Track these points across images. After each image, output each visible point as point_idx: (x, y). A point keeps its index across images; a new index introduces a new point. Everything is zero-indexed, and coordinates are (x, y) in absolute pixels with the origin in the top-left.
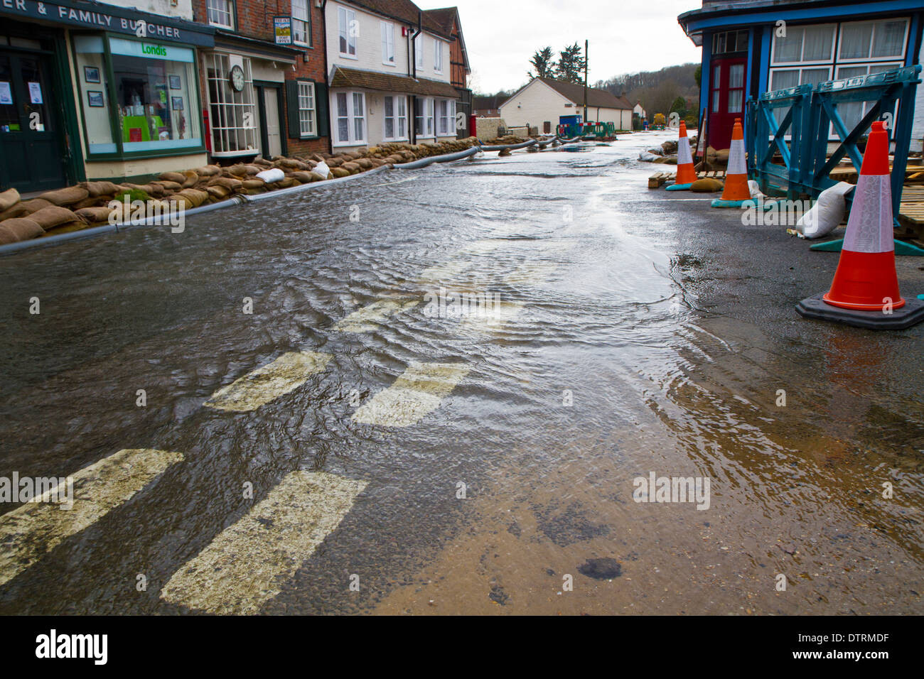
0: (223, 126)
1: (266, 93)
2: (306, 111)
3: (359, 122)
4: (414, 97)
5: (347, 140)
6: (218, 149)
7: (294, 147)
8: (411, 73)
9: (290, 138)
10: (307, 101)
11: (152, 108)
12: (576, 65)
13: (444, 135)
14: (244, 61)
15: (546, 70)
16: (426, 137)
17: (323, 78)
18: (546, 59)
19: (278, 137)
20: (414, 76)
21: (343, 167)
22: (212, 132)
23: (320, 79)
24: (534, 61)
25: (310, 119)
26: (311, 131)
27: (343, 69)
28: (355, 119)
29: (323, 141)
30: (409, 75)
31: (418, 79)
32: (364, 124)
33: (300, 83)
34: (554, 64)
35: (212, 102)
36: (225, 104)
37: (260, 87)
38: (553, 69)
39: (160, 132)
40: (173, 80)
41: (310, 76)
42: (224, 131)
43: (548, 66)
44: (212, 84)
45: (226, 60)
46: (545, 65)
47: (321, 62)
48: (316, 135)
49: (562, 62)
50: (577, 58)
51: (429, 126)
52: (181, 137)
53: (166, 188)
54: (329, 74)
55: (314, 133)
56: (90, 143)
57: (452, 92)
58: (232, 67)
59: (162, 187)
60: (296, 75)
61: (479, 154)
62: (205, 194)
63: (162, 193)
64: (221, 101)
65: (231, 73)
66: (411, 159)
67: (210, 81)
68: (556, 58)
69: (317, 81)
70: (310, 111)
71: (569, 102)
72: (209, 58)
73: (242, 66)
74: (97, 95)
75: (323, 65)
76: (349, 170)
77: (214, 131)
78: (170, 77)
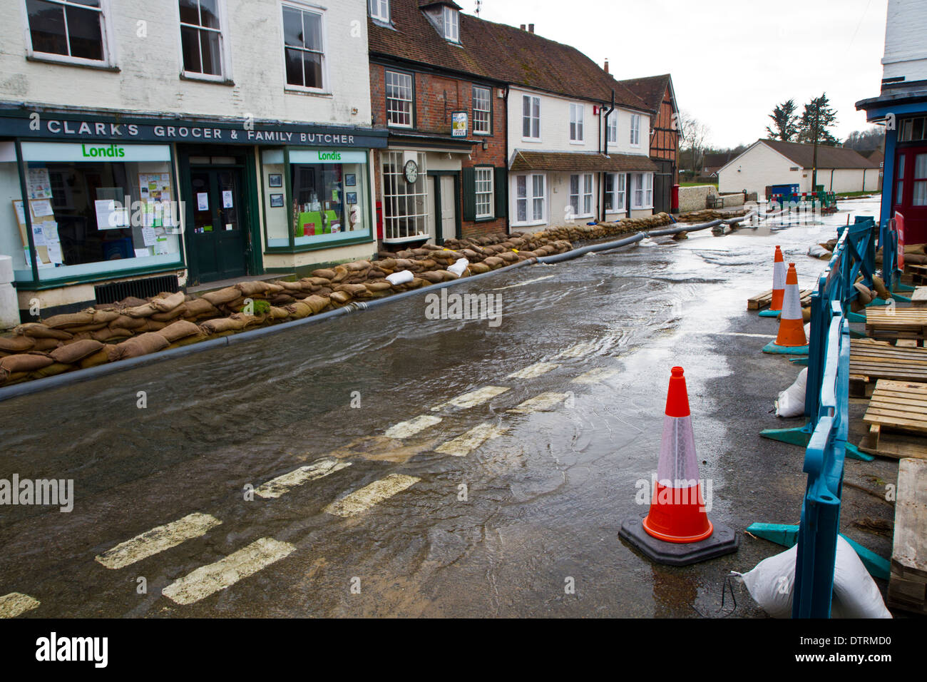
0: (394, 215)
1: (442, 181)
2: (484, 194)
3: (538, 203)
4: (605, 173)
5: (524, 219)
6: (389, 236)
7: (469, 229)
8: (602, 149)
9: (464, 221)
10: (485, 185)
11: (328, 204)
12: (822, 118)
13: (639, 207)
14: (419, 156)
15: (788, 124)
16: (616, 212)
17: (503, 162)
18: (788, 113)
19: (454, 220)
20: (606, 152)
21: (485, 263)
22: (384, 221)
23: (498, 164)
24: (774, 115)
25: (488, 201)
26: (488, 212)
27: (524, 153)
28: (534, 200)
29: (501, 222)
30: (600, 152)
31: (609, 155)
32: (544, 204)
33: (477, 169)
34: (796, 118)
35: (386, 194)
36: (397, 195)
37: (436, 176)
38: (796, 123)
39: (332, 225)
40: (348, 177)
41: (489, 162)
42: (395, 220)
43: (790, 120)
44: (386, 178)
45: (400, 156)
46: (787, 119)
47: (501, 148)
48: (494, 216)
49: (806, 115)
50: (823, 111)
51: (621, 200)
52: (351, 229)
53: (313, 284)
54: (509, 158)
55: (492, 214)
56: (269, 238)
57: (650, 164)
58: (406, 162)
59: (310, 284)
60: (474, 162)
61: (645, 240)
62: (326, 300)
63: (310, 289)
64: (394, 193)
65: (405, 167)
66: (566, 249)
67: (385, 176)
68: (799, 111)
69: (496, 166)
70: (488, 195)
71: (795, 165)
72: (385, 155)
73: (416, 161)
74: (279, 197)
75: (503, 151)
76: (489, 265)
77: (386, 219)
78: (346, 175)
